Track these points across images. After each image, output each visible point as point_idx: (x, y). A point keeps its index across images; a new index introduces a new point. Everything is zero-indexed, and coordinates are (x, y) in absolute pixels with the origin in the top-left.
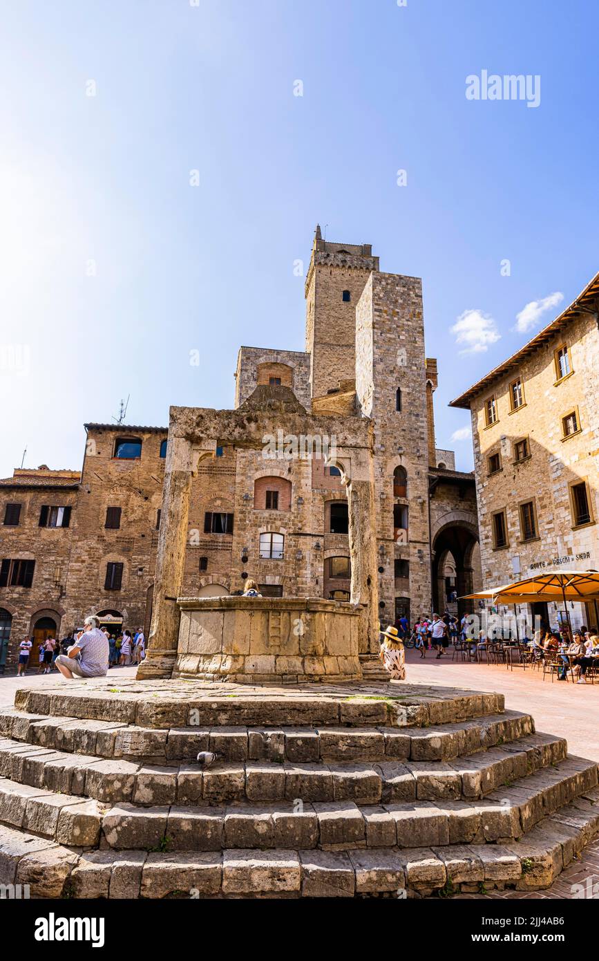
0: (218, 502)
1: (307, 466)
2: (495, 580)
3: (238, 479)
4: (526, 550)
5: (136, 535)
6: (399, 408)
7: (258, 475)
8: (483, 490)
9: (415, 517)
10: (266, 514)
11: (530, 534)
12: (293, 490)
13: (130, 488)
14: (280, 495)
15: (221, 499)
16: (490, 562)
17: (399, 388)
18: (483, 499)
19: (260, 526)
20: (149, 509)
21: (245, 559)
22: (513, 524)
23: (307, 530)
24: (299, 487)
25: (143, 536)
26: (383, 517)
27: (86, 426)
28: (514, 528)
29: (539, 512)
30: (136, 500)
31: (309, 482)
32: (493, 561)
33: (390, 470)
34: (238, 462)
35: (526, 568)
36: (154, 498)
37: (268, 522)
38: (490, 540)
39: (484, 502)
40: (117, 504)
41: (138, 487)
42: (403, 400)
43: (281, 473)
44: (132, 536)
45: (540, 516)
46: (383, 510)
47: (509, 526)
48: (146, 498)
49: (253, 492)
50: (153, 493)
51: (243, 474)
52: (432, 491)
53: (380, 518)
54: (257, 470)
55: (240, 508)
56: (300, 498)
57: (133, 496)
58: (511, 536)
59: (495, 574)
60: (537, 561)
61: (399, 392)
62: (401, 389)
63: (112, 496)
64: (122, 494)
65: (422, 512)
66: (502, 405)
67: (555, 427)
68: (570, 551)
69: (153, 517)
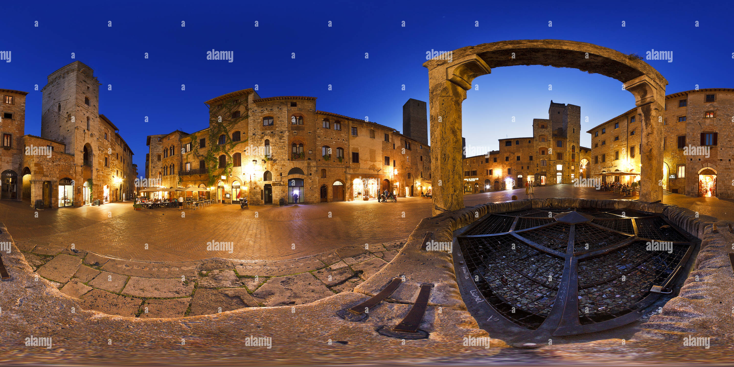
1: (551, 145)
3: (535, 148)
4: (603, 164)
5: (512, 162)
6: (574, 132)
8: (593, 153)
10: (542, 156)
11: (604, 160)
12: (548, 150)
14: (545, 151)
15: (531, 153)
19: (540, 159)
20: (515, 156)
21: (537, 166)
23: (552, 159)
25: (514, 163)
27: (499, 140)
28: (600, 159)
29: (606, 156)
30: (512, 155)
31: (552, 148)
32: (594, 166)
33: (571, 146)
34: (535, 144)
35: (602, 168)
37: (542, 158)
38: (594, 162)
40: (508, 156)
41: (511, 152)
43: (545, 146)
46: (569, 155)
48: (514, 154)
49: (538, 151)
50: (516, 153)
52: (580, 151)
54: (539, 146)
55: (536, 155)
56: (550, 152)
58: (599, 161)
59: (594, 169)
60: (605, 167)
62: (575, 128)
63: (506, 155)
64: (508, 154)
65: (578, 155)
66: (600, 133)
67: (613, 138)
68: (613, 165)
69: (516, 158)
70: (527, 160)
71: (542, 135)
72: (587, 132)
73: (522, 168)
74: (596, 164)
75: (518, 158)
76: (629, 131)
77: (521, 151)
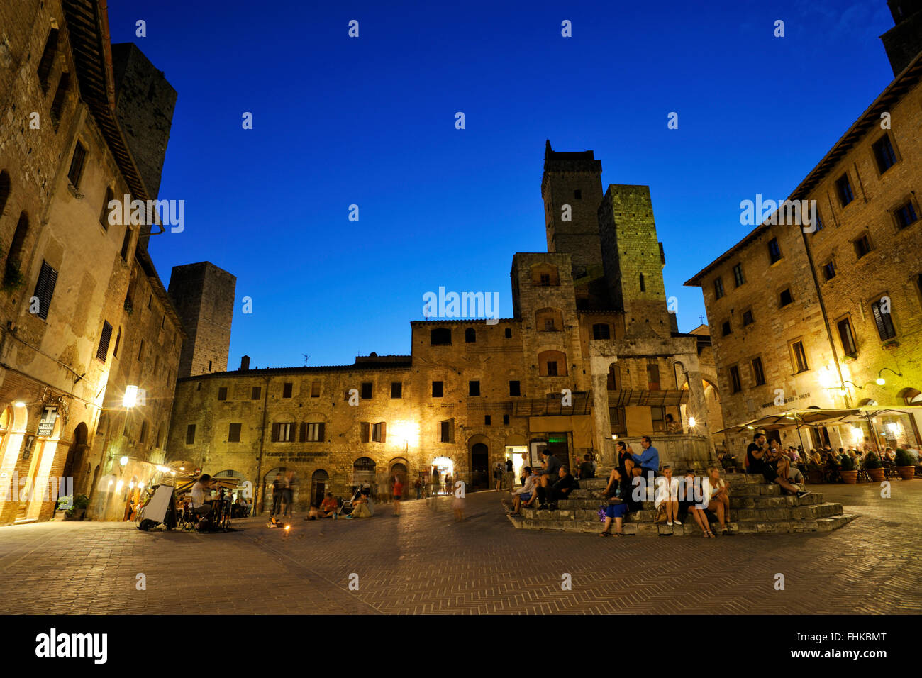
0: (513, 373)
1: (577, 340)
2: (734, 418)
3: (525, 354)
4: (758, 394)
5: (455, 401)
6: (644, 289)
7: (540, 350)
8: (718, 349)
9: (664, 373)
10: (549, 379)
11: (761, 380)
12: (567, 360)
13: (447, 366)
14: (558, 364)
15: (515, 370)
16: (729, 404)
17: (641, 274)
18: (719, 356)
19: (546, 389)
20: (462, 381)
22: (746, 375)
24: (572, 357)
25: (460, 401)
26: (639, 375)
27: (411, 324)
28: (747, 377)
29: (765, 364)
30: (452, 375)
31: (580, 353)
32: (731, 403)
34: (524, 342)
35: (759, 407)
36: (465, 373)
37: (551, 386)
38: (727, 388)
39: (720, 359)
40: (439, 379)
41: (452, 365)
42: (647, 282)
43: (557, 348)
44: (452, 402)
45: (768, 367)
46: (639, 370)
47: (742, 376)
48: (459, 374)
49: (538, 364)
50: (464, 369)
51: (528, 350)
53: (636, 376)
54: (539, 346)
55: (529, 376)
56: (574, 366)
57: (450, 372)
58: (745, 384)
59: (734, 413)
60: (768, 402)
61: (642, 277)
62: (644, 274)
63: (434, 374)
64: (442, 372)
65: (669, 369)
66: (728, 283)
67: (773, 299)
68: (794, 393)
69: (466, 388)
70: (503, 394)
71: (544, 310)
72: (688, 283)
73: (488, 420)
74: (738, 396)
75: (475, 388)
76: (816, 263)
77: (484, 365)
